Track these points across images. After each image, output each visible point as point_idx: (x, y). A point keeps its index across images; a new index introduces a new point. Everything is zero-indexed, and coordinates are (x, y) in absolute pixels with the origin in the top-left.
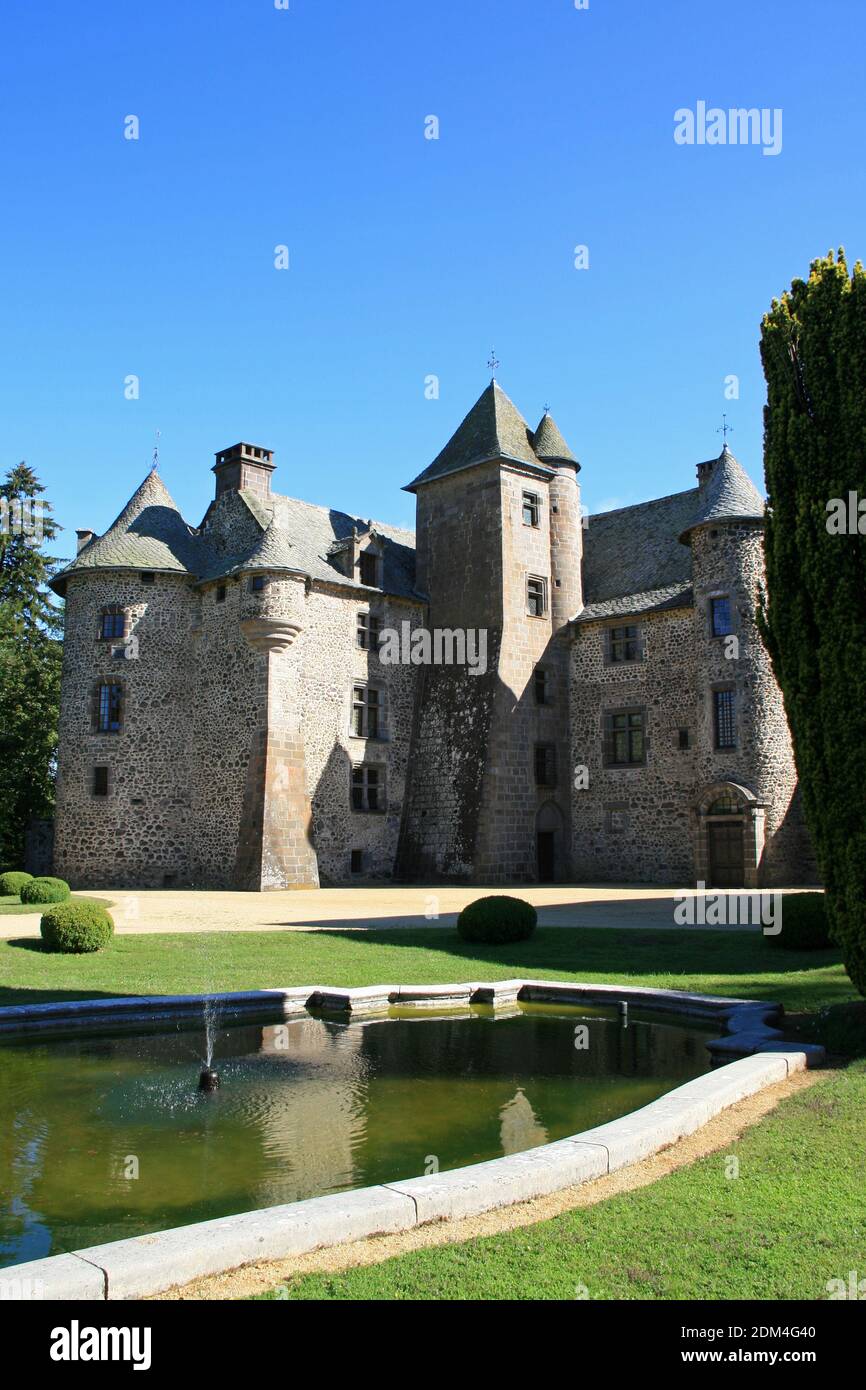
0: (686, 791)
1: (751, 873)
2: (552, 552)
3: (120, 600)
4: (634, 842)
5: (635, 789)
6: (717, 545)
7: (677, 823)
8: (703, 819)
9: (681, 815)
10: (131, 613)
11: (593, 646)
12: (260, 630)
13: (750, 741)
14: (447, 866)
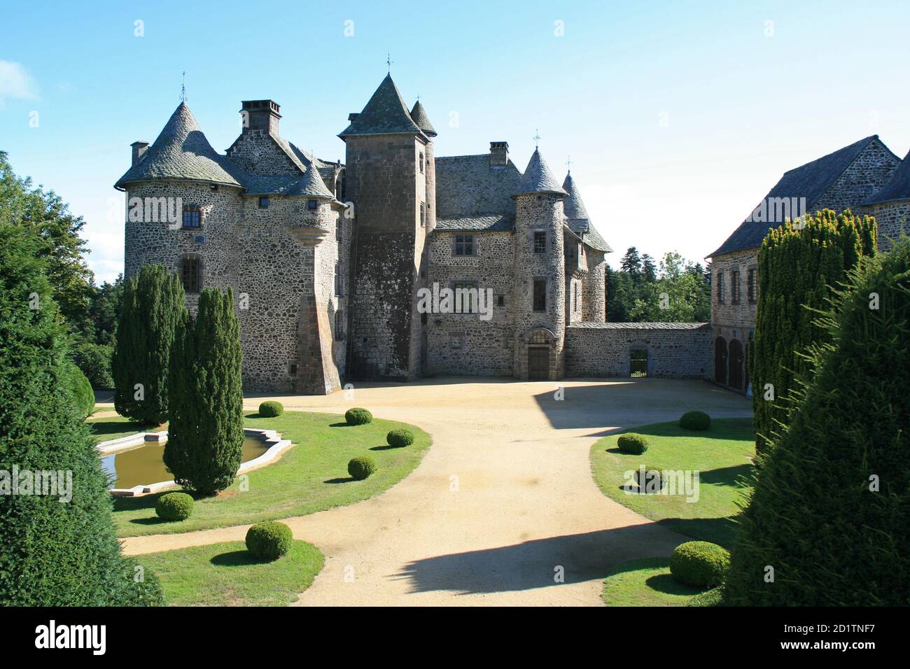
0: (501, 328)
1: (552, 372)
2: (426, 187)
3: (198, 202)
4: (468, 354)
5: (469, 326)
6: (541, 205)
7: (495, 345)
8: (527, 346)
9: (498, 341)
10: (205, 212)
11: (445, 244)
12: (313, 234)
13: (553, 308)
14: (388, 371)
